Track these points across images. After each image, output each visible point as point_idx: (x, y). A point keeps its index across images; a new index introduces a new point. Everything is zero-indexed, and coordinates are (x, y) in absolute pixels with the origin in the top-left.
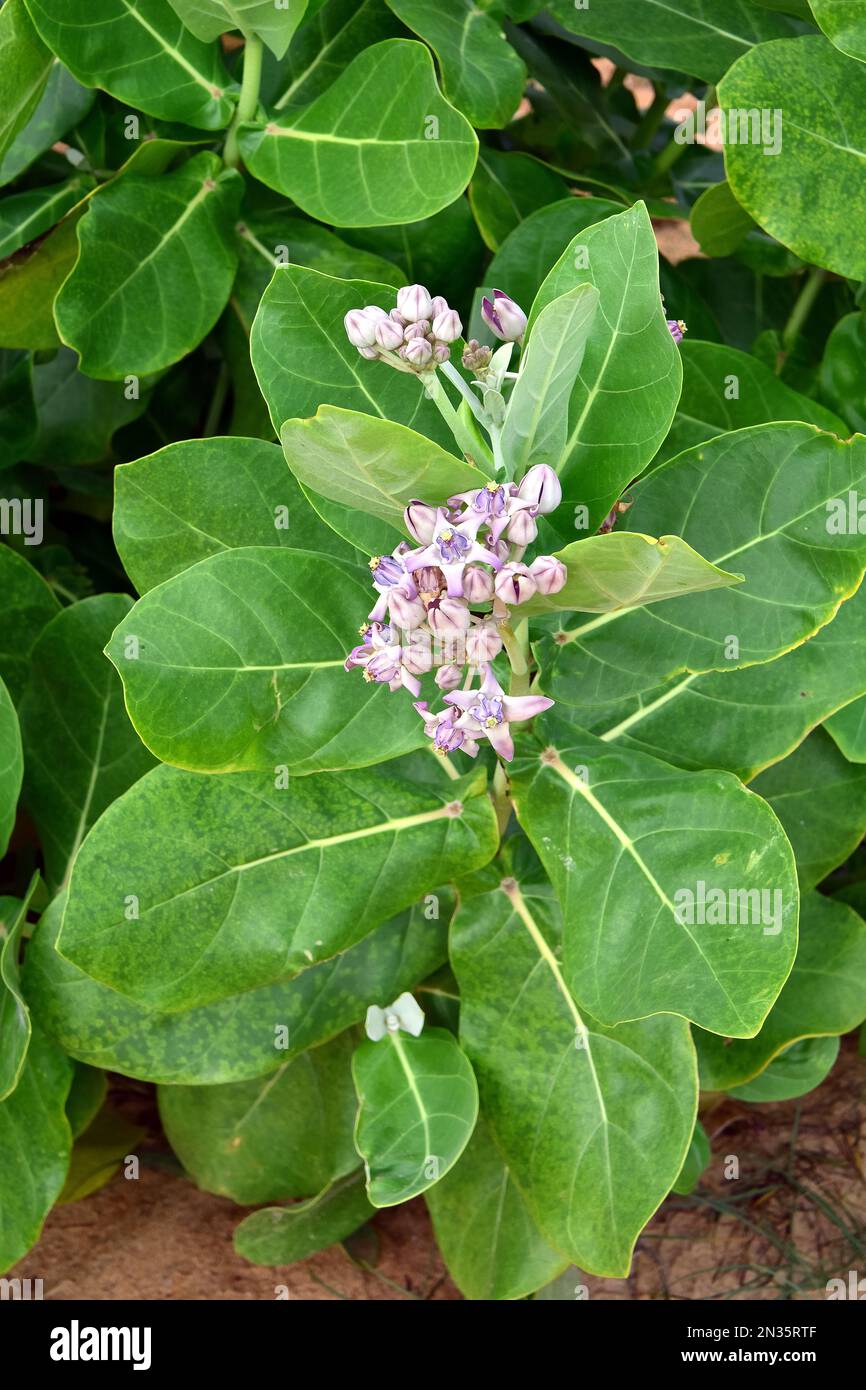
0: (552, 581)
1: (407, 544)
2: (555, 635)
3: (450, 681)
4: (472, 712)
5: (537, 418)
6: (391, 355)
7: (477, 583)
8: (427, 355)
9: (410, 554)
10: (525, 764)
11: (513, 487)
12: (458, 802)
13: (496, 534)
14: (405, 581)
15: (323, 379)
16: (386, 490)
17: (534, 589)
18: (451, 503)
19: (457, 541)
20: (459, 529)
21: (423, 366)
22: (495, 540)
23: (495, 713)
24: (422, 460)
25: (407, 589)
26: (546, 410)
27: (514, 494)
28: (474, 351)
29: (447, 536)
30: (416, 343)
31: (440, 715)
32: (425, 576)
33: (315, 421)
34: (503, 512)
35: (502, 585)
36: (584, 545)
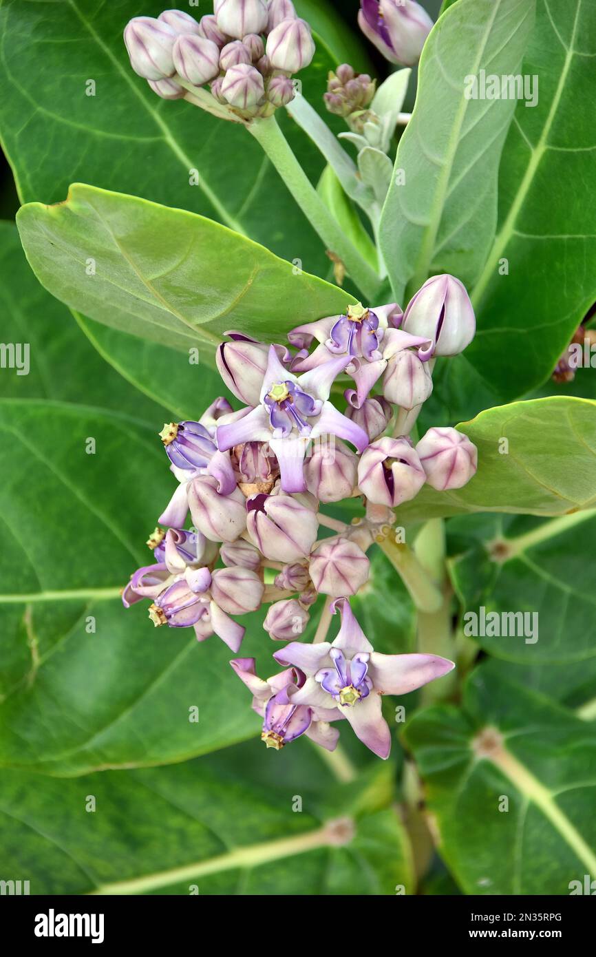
0: (452, 469)
1: (226, 401)
2: (489, 545)
3: (288, 627)
4: (320, 678)
5: (441, 194)
6: (201, 92)
7: (329, 470)
8: (255, 93)
9: (227, 419)
10: (447, 755)
11: (396, 310)
12: (346, 819)
13: (363, 389)
14: (217, 461)
15: (106, 126)
16: (189, 316)
17: (419, 482)
18: (295, 339)
19: (297, 402)
20: (303, 380)
21: (253, 110)
22: (361, 399)
23: (356, 681)
24: (242, 271)
25: (218, 475)
26: (457, 181)
27: (397, 323)
28: (344, 84)
29: (280, 394)
30: (238, 73)
31: (272, 681)
32: (250, 455)
33: (67, 209)
34: (376, 354)
35: (368, 476)
36: (507, 414)
